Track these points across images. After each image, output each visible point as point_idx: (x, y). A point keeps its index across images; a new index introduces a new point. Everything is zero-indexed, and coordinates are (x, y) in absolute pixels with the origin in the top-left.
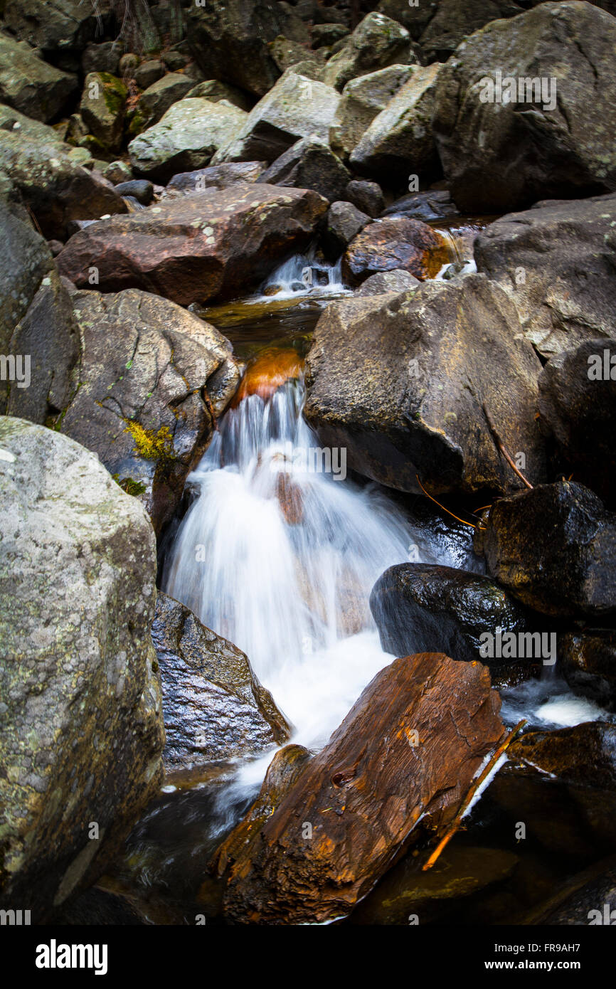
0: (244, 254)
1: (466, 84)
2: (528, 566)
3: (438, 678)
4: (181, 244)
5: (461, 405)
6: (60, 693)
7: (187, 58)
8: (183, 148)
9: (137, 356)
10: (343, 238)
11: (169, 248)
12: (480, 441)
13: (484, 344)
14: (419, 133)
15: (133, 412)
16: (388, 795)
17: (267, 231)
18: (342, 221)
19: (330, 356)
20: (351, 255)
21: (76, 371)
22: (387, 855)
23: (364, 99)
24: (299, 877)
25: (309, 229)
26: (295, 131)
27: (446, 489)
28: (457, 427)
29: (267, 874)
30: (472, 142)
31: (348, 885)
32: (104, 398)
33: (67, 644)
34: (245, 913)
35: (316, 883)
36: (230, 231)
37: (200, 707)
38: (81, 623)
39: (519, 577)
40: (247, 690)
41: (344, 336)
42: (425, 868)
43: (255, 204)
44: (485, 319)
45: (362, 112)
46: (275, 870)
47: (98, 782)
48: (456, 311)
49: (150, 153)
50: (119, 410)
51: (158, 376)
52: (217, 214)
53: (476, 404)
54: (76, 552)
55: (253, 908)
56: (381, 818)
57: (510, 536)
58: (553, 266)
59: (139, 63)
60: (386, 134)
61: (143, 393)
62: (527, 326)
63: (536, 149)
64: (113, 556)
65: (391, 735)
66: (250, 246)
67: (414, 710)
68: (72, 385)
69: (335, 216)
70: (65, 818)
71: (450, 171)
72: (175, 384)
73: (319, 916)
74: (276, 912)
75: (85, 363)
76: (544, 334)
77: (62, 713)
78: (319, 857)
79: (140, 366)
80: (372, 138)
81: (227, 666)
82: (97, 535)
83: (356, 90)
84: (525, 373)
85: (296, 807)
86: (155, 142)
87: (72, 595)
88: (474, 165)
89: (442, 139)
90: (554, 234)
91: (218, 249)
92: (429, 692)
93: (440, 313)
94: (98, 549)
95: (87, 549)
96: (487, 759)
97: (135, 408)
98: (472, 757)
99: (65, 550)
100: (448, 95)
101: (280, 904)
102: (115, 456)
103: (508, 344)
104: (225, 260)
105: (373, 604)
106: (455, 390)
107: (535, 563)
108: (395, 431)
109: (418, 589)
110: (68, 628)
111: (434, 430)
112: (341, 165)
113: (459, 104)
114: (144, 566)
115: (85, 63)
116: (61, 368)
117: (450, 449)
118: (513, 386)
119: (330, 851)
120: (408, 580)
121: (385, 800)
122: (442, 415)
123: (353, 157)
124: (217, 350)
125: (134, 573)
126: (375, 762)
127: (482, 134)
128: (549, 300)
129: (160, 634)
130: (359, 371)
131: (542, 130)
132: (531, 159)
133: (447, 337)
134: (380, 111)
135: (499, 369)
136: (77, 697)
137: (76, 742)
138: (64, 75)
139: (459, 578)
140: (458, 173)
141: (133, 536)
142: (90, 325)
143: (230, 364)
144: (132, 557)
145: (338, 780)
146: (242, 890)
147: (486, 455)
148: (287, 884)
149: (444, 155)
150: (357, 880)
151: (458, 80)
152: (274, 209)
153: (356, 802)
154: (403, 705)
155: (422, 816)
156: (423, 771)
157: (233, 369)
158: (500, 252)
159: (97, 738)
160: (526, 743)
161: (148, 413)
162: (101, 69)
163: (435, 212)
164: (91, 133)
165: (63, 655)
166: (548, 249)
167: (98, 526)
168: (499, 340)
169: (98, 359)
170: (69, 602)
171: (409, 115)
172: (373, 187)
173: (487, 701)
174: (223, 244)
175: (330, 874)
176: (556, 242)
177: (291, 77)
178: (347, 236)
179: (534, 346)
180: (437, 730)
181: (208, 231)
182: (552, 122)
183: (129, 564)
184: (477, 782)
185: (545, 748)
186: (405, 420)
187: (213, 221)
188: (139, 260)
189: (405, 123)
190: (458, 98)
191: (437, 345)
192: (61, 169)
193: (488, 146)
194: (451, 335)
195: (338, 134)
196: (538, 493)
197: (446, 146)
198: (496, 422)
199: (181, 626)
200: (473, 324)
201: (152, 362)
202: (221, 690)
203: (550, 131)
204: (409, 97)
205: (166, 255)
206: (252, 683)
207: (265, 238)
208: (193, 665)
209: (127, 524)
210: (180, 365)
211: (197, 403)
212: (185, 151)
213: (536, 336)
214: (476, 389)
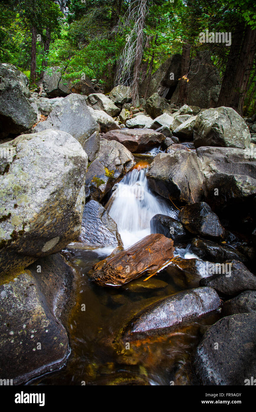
0: (144, 144)
1: (202, 120)
2: (190, 220)
3: (160, 240)
4: (130, 138)
5: (183, 179)
6: (49, 190)
7: (144, 110)
8: (138, 124)
9: (111, 153)
10: (167, 146)
11: (127, 138)
12: (186, 190)
13: (192, 168)
14: (190, 129)
15: (107, 166)
16: (140, 262)
17: (150, 140)
18: (168, 141)
19: (156, 164)
20: (168, 149)
21: (97, 154)
22: (135, 275)
23: (179, 120)
24: (112, 273)
25: (160, 142)
26: (162, 124)
27: (175, 199)
28: (181, 184)
29: (105, 271)
30: (201, 133)
31: (124, 278)
32: (101, 161)
33: (54, 178)
34: (97, 278)
35: (116, 275)
36: (142, 137)
37: (103, 233)
38: (60, 174)
39: (187, 222)
40: (115, 233)
41: (160, 160)
42: (144, 281)
43: (149, 133)
44: (194, 163)
45: (178, 122)
46: (107, 270)
47: (57, 221)
48: (187, 158)
49: (130, 124)
50: (104, 164)
51: (115, 159)
52: (140, 133)
53: (187, 181)
54: (64, 157)
55: (99, 277)
56: (136, 266)
57: (187, 213)
58: (213, 158)
59: (134, 109)
60: (182, 128)
61: (110, 162)
62: (204, 170)
63: (215, 136)
64: (74, 162)
65: (145, 249)
66: (146, 142)
67: (152, 245)
68: (95, 157)
69: (167, 140)
70: (45, 225)
71: (195, 138)
72: (118, 162)
73: (114, 283)
74: (104, 280)
75: (99, 153)
76: (208, 172)
77: (48, 195)
78: (118, 269)
79: (111, 156)
80: (179, 128)
81: (112, 225)
82: (71, 155)
83: (178, 118)
84: (201, 179)
85: (117, 258)
86: (132, 122)
87: (59, 166)
88: (201, 138)
89: (194, 131)
90: (214, 151)
91: (138, 141)
92: (157, 242)
93: (183, 157)
94: (70, 158)
95: (67, 157)
96: (167, 262)
97: (108, 165)
98: (163, 260)
99: (61, 155)
100: (198, 121)
101: (106, 278)
102: (100, 174)
103: (198, 171)
104: (139, 144)
105: (151, 221)
106: (183, 176)
107: (191, 219)
108: (166, 182)
109: (162, 220)
110: (56, 174)
111: (175, 183)
112: (171, 133)
113: (200, 124)
114: (83, 169)
115: (123, 107)
116: (93, 152)
117: (178, 189)
118: (197, 181)
119: (121, 269)
120: (160, 218)
121: (139, 263)
122: (178, 180)
123: (174, 131)
124: (130, 158)
125: (79, 169)
126: (139, 253)
127: (204, 131)
128: (210, 165)
129: (97, 214)
130: (161, 168)
131: (217, 132)
132: (213, 138)
133: (184, 163)
134: (182, 123)
135: (195, 176)
136: (53, 193)
137: (51, 205)
138: (118, 108)
139: (173, 220)
140: (196, 139)
141: (81, 159)
142: (103, 145)
143: (133, 161)
144: (79, 165)
145: (129, 255)
146: (98, 272)
147: (187, 194)
148: (109, 274)
149: (194, 134)
150: (126, 278)
151: (201, 119)
152: (153, 135)
153: (131, 261)
154: (150, 243)
155: (147, 269)
156: (150, 259)
157: (133, 163)
158: (201, 152)
159: (58, 208)
160: (178, 260)
161: (110, 166)
162: (126, 108)
163: (190, 146)
164: (120, 121)
165: (53, 181)
166: (213, 154)
167: (73, 154)
168: (196, 169)
169: (103, 152)
170: (58, 168)
171: (188, 125)
172: (177, 138)
173: (171, 248)
174: (140, 140)
175: (120, 274)
176: (215, 153)
177: (165, 114)
178: (168, 145)
179: (204, 175)
180: (157, 251)
181: (137, 136)
182: (220, 131)
183: (78, 166)
184: (163, 266)
185: (182, 262)
186: (169, 179)
187: (139, 135)
188: (120, 139)
189: (187, 126)
190: (200, 123)
191: (181, 164)
192: (110, 121)
193: (204, 134)
194: (185, 163)
195: (172, 126)
196: (196, 203)
197: (195, 132)
198: (191, 187)
199: (103, 213)
200: (190, 163)
201: (114, 156)
202: (108, 230)
203: (219, 133)
204: (189, 121)
205: (126, 139)
206: (116, 231)
207: (150, 142)
208: (103, 223)
209: (80, 156)
210: (120, 157)
211: (122, 167)
212: (138, 125)
213: (205, 173)
214: (188, 178)
